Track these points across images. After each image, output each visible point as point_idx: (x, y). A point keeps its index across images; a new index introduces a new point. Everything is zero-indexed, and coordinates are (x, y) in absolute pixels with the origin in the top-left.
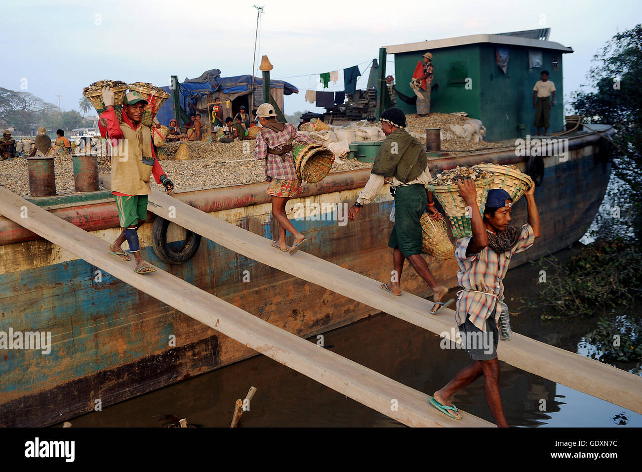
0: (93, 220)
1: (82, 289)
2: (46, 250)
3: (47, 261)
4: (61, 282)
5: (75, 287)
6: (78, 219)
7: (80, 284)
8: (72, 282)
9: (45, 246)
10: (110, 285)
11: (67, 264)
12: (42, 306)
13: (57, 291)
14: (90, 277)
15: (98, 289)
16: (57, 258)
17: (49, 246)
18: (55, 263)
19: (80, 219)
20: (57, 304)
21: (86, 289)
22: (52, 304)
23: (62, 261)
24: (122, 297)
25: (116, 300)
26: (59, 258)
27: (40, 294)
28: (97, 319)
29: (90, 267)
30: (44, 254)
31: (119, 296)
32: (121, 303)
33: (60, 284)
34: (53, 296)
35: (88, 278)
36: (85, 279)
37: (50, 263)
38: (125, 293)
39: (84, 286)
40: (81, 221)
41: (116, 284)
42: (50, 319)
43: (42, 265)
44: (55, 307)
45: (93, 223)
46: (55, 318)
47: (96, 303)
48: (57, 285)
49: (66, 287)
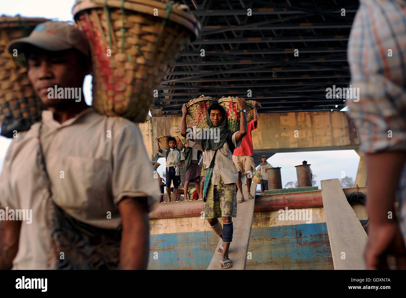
0: (293, 201)
1: (290, 243)
2: (266, 218)
3: (267, 224)
4: (276, 237)
5: (285, 241)
6: (283, 201)
7: (288, 241)
8: (283, 238)
9: (265, 216)
10: (310, 243)
11: (279, 228)
12: (263, 250)
13: (273, 242)
14: (296, 237)
15: (301, 245)
16: (274, 223)
17: (268, 216)
18: (272, 226)
19: (284, 201)
20: (272, 250)
21: (292, 243)
22: (270, 249)
23: (277, 225)
24: (320, 252)
25: (315, 253)
26: (275, 223)
27: (262, 243)
28: (301, 263)
29: (295, 231)
30: (264, 220)
31: (318, 251)
32: (319, 256)
33: (275, 238)
34: (270, 245)
35: (295, 237)
36: (292, 238)
37: (268, 225)
38: (322, 250)
39: (291, 242)
40: (285, 202)
41: (315, 243)
42: (269, 258)
43: (263, 226)
44: (272, 252)
45: (294, 203)
46: (271, 258)
47: (299, 253)
48: (273, 239)
49: (278, 241)
